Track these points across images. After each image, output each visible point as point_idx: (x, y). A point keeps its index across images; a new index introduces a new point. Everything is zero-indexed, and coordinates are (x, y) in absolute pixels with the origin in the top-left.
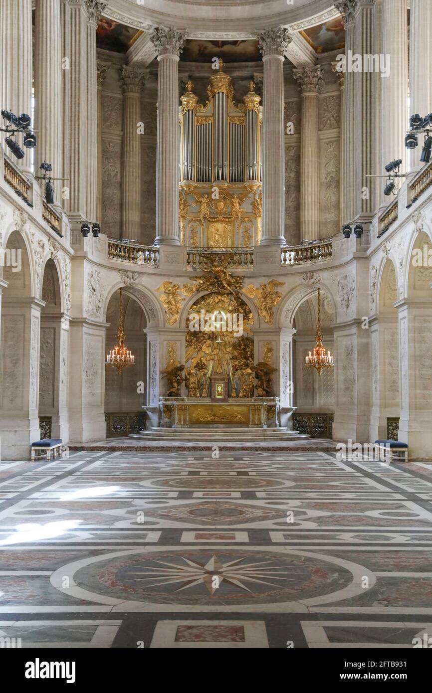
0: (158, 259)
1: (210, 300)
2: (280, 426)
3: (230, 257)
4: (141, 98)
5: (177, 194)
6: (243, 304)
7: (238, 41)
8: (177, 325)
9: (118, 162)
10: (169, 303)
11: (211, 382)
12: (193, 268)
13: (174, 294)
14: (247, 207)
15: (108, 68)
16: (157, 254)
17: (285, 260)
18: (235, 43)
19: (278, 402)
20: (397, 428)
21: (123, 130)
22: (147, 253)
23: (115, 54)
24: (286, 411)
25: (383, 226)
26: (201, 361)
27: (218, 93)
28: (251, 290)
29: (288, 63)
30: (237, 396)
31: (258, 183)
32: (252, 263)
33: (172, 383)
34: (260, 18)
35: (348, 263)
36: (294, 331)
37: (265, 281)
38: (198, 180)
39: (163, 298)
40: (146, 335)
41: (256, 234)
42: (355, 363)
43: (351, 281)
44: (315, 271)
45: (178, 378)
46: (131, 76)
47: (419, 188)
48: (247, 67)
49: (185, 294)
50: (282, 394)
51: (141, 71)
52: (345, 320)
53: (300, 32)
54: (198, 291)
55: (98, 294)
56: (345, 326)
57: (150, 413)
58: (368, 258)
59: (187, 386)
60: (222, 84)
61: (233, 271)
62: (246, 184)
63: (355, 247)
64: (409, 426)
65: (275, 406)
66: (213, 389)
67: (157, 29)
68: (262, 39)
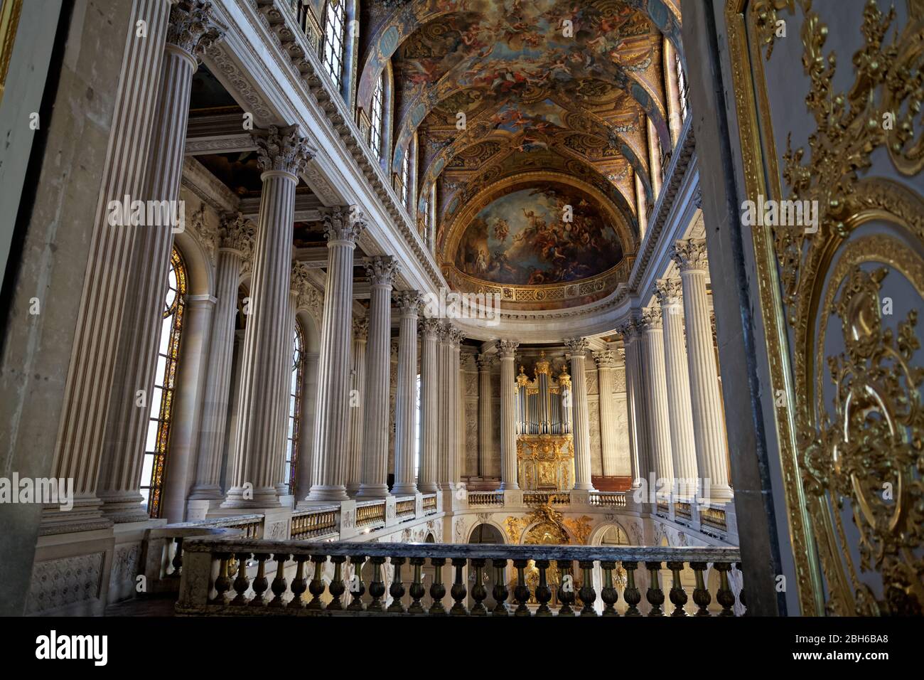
1: (541, 527)
3: (553, 497)
5: (515, 443)
6: (563, 532)
12: (528, 505)
13: (515, 525)
27: (542, 374)
28: (569, 523)
32: (569, 501)
34: (566, 332)
37: (579, 516)
39: (507, 528)
49: (523, 524)
54: (532, 522)
60: (544, 367)
61: (556, 507)
62: (563, 436)
67: (500, 341)
68: (570, 345)
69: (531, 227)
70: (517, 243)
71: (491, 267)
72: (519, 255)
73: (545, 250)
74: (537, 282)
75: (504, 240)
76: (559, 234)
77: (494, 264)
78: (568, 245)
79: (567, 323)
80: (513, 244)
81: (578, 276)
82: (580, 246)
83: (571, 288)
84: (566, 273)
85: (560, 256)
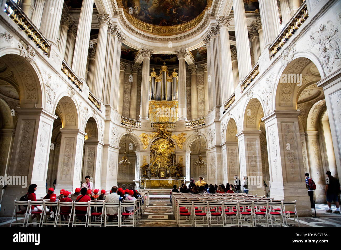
0: (140, 125)
1: (160, 140)
3: (167, 125)
5: (148, 104)
6: (172, 142)
8: (147, 149)
9: (129, 95)
10: (144, 141)
11: (159, 172)
12: (153, 128)
13: (146, 138)
16: (140, 123)
17: (187, 125)
19: (185, 179)
21: (131, 85)
22: (137, 122)
24: (188, 182)
26: (156, 163)
27: (163, 72)
28: (175, 137)
30: (169, 176)
31: (177, 101)
32: (175, 127)
33: (144, 171)
34: (177, 47)
35: (211, 124)
36: (191, 152)
37: (180, 133)
39: (142, 139)
40: (135, 153)
42: (216, 163)
43: (213, 131)
44: (198, 129)
45: (147, 169)
46: (135, 68)
48: (173, 66)
49: (150, 138)
50: (186, 176)
51: (138, 66)
54: (155, 137)
55: (116, 136)
57: (136, 183)
59: (150, 173)
60: (164, 68)
61: (168, 129)
62: (173, 101)
63: (215, 117)
65: (184, 180)
66: (160, 174)
67: (143, 49)
68: (178, 53)
70: (155, 5)
71: (140, 14)
72: (155, 11)
73: (168, 10)
74: (164, 24)
75: (148, 2)
76: (175, 2)
77: (143, 13)
78: (180, 7)
79: (178, 43)
80: (153, 5)
81: (184, 22)
82: (186, 7)
83: (180, 27)
84: (178, 21)
85: (176, 13)
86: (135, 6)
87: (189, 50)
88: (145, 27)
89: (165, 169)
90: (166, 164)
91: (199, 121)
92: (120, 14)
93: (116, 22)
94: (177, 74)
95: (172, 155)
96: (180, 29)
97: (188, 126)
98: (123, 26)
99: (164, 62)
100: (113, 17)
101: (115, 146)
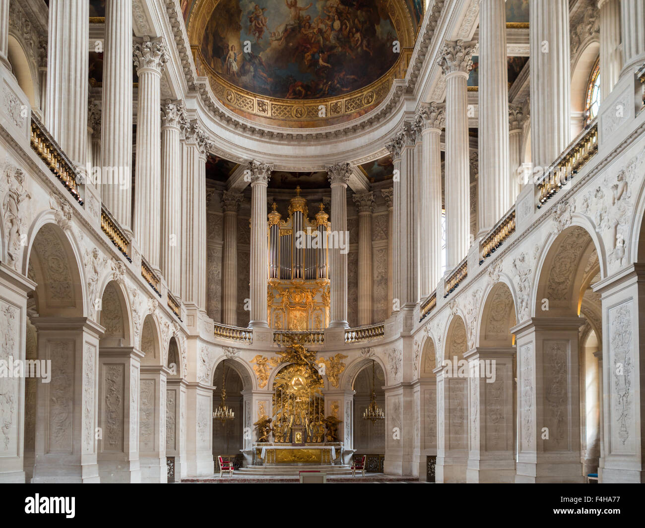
0: (252, 338)
1: (291, 369)
2: (344, 464)
3: (305, 337)
4: (238, 215)
5: (266, 288)
6: (315, 372)
7: (311, 173)
8: (266, 388)
9: (220, 264)
10: (260, 371)
11: (291, 432)
12: (278, 345)
13: (263, 365)
14: (318, 298)
15: (213, 193)
16: (251, 334)
17: (348, 339)
18: (309, 174)
19: (342, 446)
20: (434, 463)
21: (223, 240)
22: (243, 333)
23: (218, 182)
24: (348, 452)
25: (423, 312)
26: (284, 416)
27: (297, 212)
28: (322, 362)
29: (349, 189)
30: (311, 442)
31: (327, 280)
32: (323, 340)
33: (262, 432)
34: (328, 155)
35: (396, 340)
36: (355, 392)
37: (333, 354)
38: (281, 278)
39: (255, 367)
40: (242, 396)
41: (325, 319)
42: (402, 416)
43: (399, 354)
44: (371, 347)
45: (267, 428)
46: (230, 199)
47: (453, 282)
48: (318, 192)
49: (272, 365)
50: (345, 440)
51: (237, 195)
52: (395, 384)
53: (358, 166)
54: (282, 362)
55: (207, 365)
56: (394, 388)
57: (245, 455)
58: (411, 337)
59: (274, 435)
60: (299, 204)
61: (308, 347)
62: (318, 281)
63: (402, 328)
64: (445, 462)
65: (340, 449)
66: (293, 437)
67: (251, 163)
68: (331, 171)
69: (292, 22)
70: (275, 44)
71: (243, 71)
72: (278, 60)
73: (308, 56)
74: (297, 96)
75: (259, 37)
76: (325, 36)
77: (247, 67)
78: (335, 51)
79: (329, 146)
80: (270, 44)
81: (345, 89)
82: (350, 51)
83: (336, 104)
84: (330, 86)
85: (326, 64)
86: (230, 52)
87: (356, 163)
88: (253, 105)
89: (303, 428)
90: (305, 418)
91: (373, 330)
92: (202, 90)
93: (194, 111)
94: (326, 216)
95: (317, 399)
96: (335, 109)
97: (350, 339)
98: (206, 114)
99: (298, 187)
100: (187, 97)
101: (206, 384)
